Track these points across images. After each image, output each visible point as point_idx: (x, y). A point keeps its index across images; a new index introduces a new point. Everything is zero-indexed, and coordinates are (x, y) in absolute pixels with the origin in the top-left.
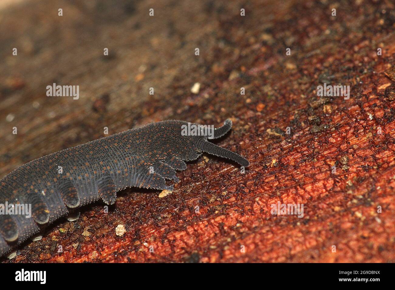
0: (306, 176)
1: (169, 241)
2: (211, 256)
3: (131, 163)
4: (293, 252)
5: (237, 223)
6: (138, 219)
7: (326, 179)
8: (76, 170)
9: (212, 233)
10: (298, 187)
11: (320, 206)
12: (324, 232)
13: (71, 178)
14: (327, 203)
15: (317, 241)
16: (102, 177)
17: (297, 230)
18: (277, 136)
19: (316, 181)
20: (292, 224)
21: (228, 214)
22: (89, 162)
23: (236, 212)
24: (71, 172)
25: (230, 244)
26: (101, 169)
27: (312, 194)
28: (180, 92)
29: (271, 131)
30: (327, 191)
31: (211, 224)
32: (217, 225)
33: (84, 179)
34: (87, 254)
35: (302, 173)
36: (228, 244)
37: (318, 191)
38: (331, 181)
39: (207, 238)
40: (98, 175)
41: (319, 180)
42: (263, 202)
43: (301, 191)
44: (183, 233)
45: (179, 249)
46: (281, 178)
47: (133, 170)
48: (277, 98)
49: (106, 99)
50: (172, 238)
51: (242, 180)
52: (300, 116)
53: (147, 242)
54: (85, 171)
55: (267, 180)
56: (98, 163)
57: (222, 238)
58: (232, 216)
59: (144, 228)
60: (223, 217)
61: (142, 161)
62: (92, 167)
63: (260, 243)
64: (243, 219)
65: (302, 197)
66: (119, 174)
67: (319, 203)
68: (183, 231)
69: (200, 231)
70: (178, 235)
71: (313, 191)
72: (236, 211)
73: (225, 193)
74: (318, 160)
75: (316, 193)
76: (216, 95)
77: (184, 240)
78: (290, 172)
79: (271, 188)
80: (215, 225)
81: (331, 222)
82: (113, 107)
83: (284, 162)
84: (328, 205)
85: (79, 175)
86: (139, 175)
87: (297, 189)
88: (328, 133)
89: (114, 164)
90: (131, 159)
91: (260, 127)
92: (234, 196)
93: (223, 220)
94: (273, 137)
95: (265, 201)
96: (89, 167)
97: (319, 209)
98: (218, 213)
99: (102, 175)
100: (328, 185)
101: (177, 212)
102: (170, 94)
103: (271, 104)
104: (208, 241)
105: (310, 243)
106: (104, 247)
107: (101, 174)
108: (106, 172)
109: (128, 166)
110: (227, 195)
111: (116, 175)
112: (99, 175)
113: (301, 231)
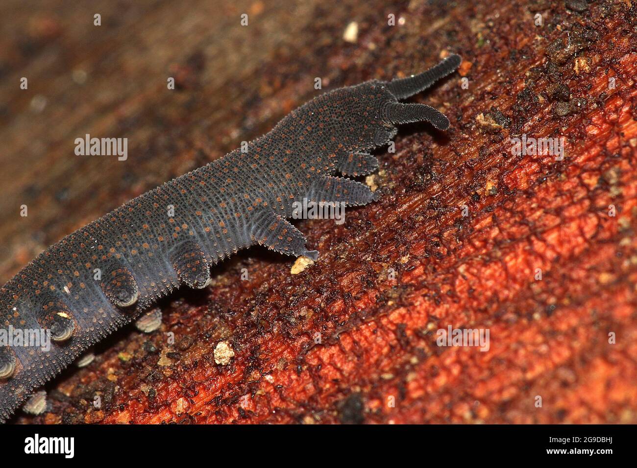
0: (546, 213)
1: (310, 369)
2: (384, 395)
3: (231, 210)
4: (529, 376)
5: (429, 321)
6: (253, 325)
7: (583, 216)
8: (126, 239)
9: (386, 346)
10: (533, 238)
11: (574, 275)
12: (582, 331)
13: (118, 256)
14: (587, 266)
15: (571, 348)
16: (173, 244)
17: (534, 329)
18: (495, 129)
19: (565, 221)
20: (525, 316)
21: (412, 304)
22: (149, 222)
23: (426, 298)
24: (117, 245)
25: (417, 368)
26: (170, 232)
27: (559, 249)
28: (326, 40)
29: (486, 119)
30: (586, 240)
31: (382, 327)
32: (393, 328)
33: (141, 253)
34: (167, 405)
35: (540, 207)
36: (413, 368)
37: (569, 242)
38: (593, 220)
39: (376, 357)
40: (166, 243)
41: (572, 219)
42: (473, 274)
43: (538, 246)
44: (334, 350)
45: (330, 382)
46: (502, 220)
47: (238, 222)
48: (494, 44)
49: (197, 62)
50: (314, 362)
51: (435, 228)
52: (535, 82)
53: (271, 373)
54: (142, 239)
55: (478, 227)
56: (166, 222)
57: (403, 355)
58: (418, 308)
59: (265, 343)
60: (403, 310)
61: (257, 200)
62: (155, 231)
63: (470, 363)
64: (438, 312)
65: (542, 257)
66: (209, 234)
67: (572, 269)
68: (334, 345)
69: (363, 344)
70: (325, 355)
71: (561, 243)
72: (424, 296)
73: (405, 259)
74: (568, 175)
75: (567, 246)
76: (388, 43)
77: (335, 364)
78: (518, 205)
79: (485, 242)
80: (389, 329)
81: (594, 306)
82: (213, 76)
83: (509, 183)
84: (588, 270)
85: (131, 248)
86: (253, 227)
87: (531, 243)
88: (584, 116)
89: (195, 218)
90: (231, 203)
91: (465, 109)
92: (422, 264)
93: (403, 317)
94: (488, 131)
95: (475, 271)
96: (148, 231)
97: (572, 281)
98: (393, 305)
99: (173, 241)
100: (586, 229)
101: (322, 305)
102: (309, 44)
103: (483, 59)
104: (378, 363)
105: (559, 354)
106: (197, 389)
107: (171, 240)
108: (180, 234)
109: (225, 217)
110: (410, 262)
111: (201, 236)
112: (168, 243)
113: (541, 331)
